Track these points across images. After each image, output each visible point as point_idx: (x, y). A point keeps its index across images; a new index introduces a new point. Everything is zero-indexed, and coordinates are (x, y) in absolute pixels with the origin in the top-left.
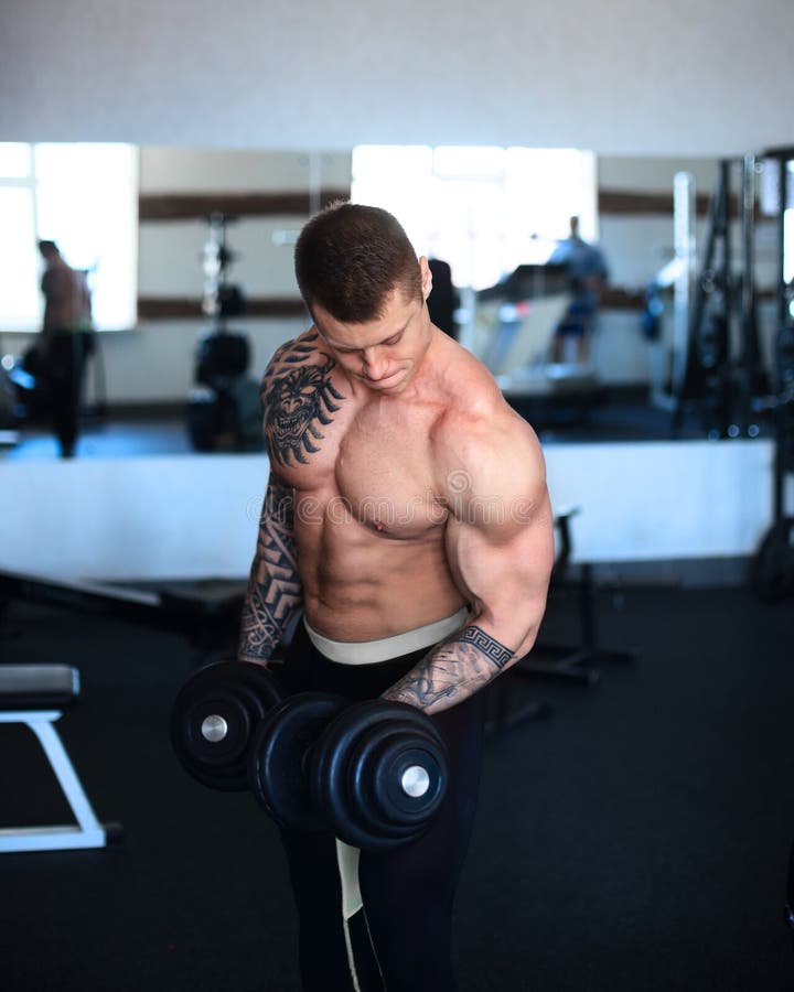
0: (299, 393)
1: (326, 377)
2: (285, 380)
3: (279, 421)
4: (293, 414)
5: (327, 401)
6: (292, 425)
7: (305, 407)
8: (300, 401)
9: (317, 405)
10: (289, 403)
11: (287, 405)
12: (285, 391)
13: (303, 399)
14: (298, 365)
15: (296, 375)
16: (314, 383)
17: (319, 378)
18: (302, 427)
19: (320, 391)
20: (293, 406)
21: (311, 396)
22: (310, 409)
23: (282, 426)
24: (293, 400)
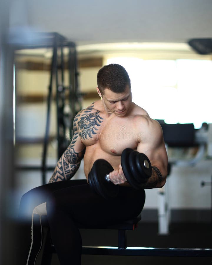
0: (90, 119)
1: (98, 114)
2: (85, 117)
3: (84, 127)
4: (88, 125)
5: (98, 120)
6: (88, 127)
7: (92, 122)
8: (91, 121)
9: (96, 122)
10: (87, 122)
11: (87, 123)
12: (86, 120)
13: (92, 121)
14: (89, 113)
15: (88, 116)
16: (95, 116)
17: (96, 115)
18: (92, 128)
19: (97, 118)
20: (88, 123)
21: (94, 120)
22: (94, 123)
23: (85, 128)
24: (88, 121)
